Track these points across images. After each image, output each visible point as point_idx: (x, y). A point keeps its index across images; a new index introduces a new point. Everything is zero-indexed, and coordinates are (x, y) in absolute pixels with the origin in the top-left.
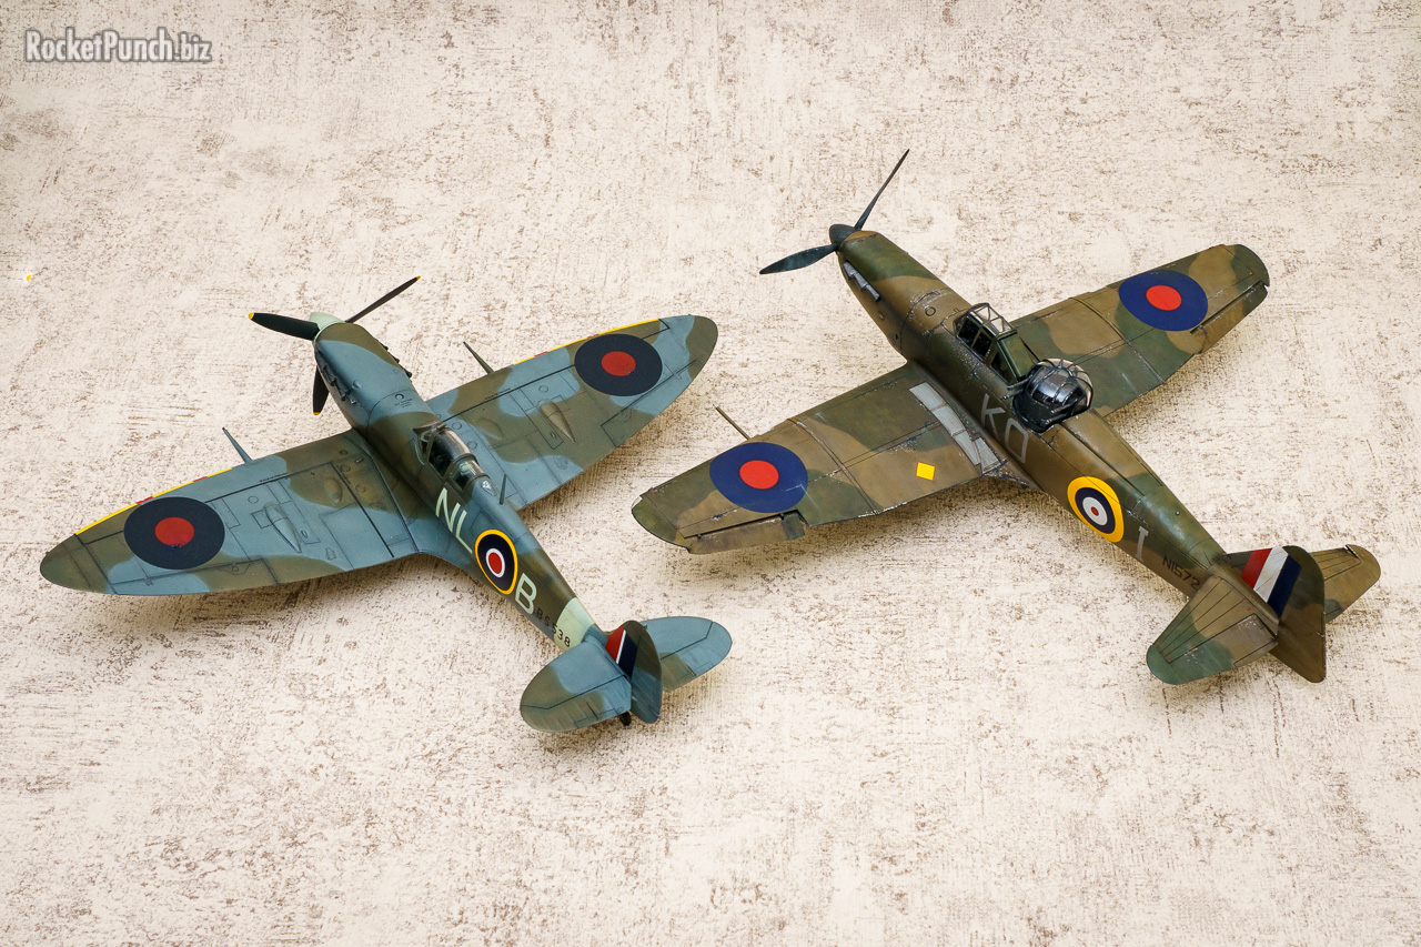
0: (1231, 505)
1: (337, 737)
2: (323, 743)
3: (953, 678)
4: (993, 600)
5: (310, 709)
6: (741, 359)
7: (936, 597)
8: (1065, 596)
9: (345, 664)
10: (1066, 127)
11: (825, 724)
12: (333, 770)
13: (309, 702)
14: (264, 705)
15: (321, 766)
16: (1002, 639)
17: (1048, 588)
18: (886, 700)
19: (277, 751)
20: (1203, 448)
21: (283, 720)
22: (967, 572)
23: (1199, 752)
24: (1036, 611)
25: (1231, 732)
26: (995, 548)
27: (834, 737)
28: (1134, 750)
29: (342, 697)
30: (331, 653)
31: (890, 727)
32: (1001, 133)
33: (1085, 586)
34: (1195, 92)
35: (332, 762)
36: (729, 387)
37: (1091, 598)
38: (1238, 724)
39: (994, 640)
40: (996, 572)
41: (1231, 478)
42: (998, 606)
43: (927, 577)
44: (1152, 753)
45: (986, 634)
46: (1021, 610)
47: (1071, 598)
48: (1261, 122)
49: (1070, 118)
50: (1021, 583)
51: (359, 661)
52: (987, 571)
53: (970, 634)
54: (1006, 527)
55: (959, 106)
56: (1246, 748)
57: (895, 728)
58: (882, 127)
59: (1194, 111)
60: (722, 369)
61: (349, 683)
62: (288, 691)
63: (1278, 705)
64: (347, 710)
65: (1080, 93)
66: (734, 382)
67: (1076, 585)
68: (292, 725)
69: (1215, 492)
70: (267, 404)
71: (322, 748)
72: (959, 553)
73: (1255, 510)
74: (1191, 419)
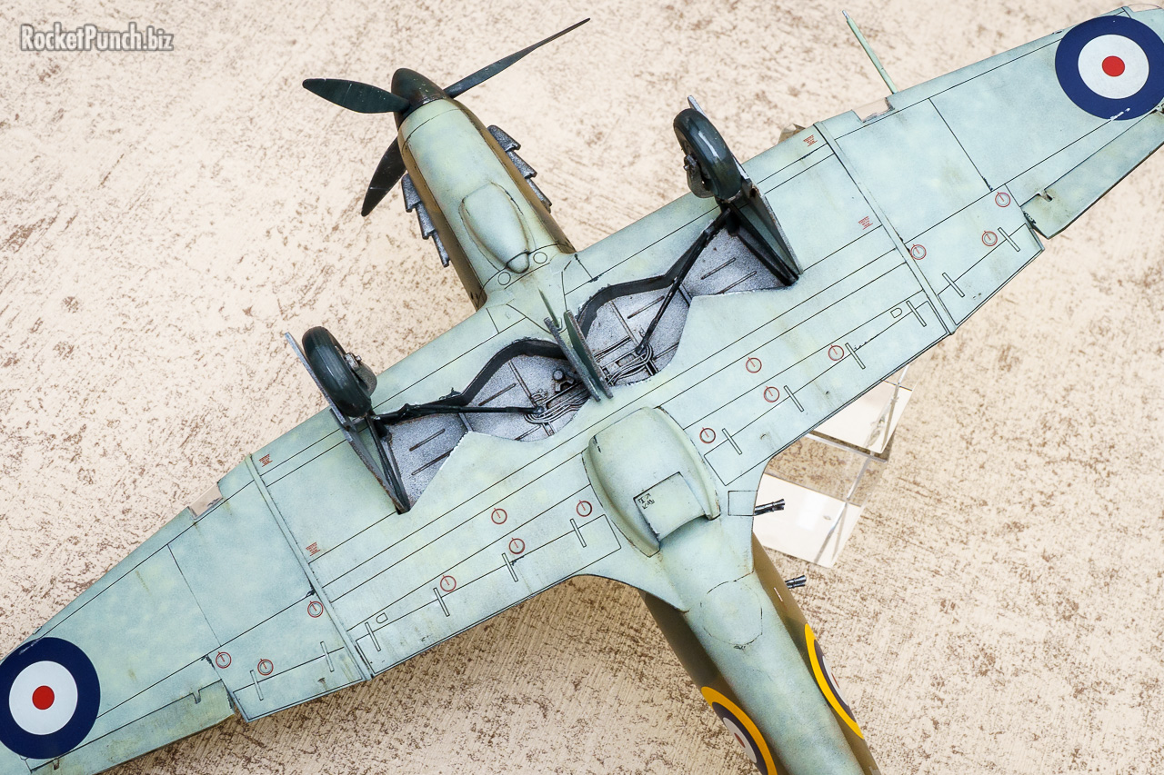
4: (960, 629)
6: (795, 80)
7: (888, 592)
8: (1060, 660)
16: (947, 698)
17: (1040, 637)
22: (947, 564)
24: (1012, 669)
26: (1000, 540)
33: (1092, 654)
36: (760, 121)
37: (1092, 678)
39: (935, 697)
40: (983, 581)
42: (964, 641)
43: (888, 554)
45: (928, 681)
46: (992, 660)
47: (1066, 667)
50: (1009, 614)
52: (974, 573)
53: (907, 672)
54: (1028, 508)
66: (770, 113)
67: (1081, 647)
72: (948, 528)
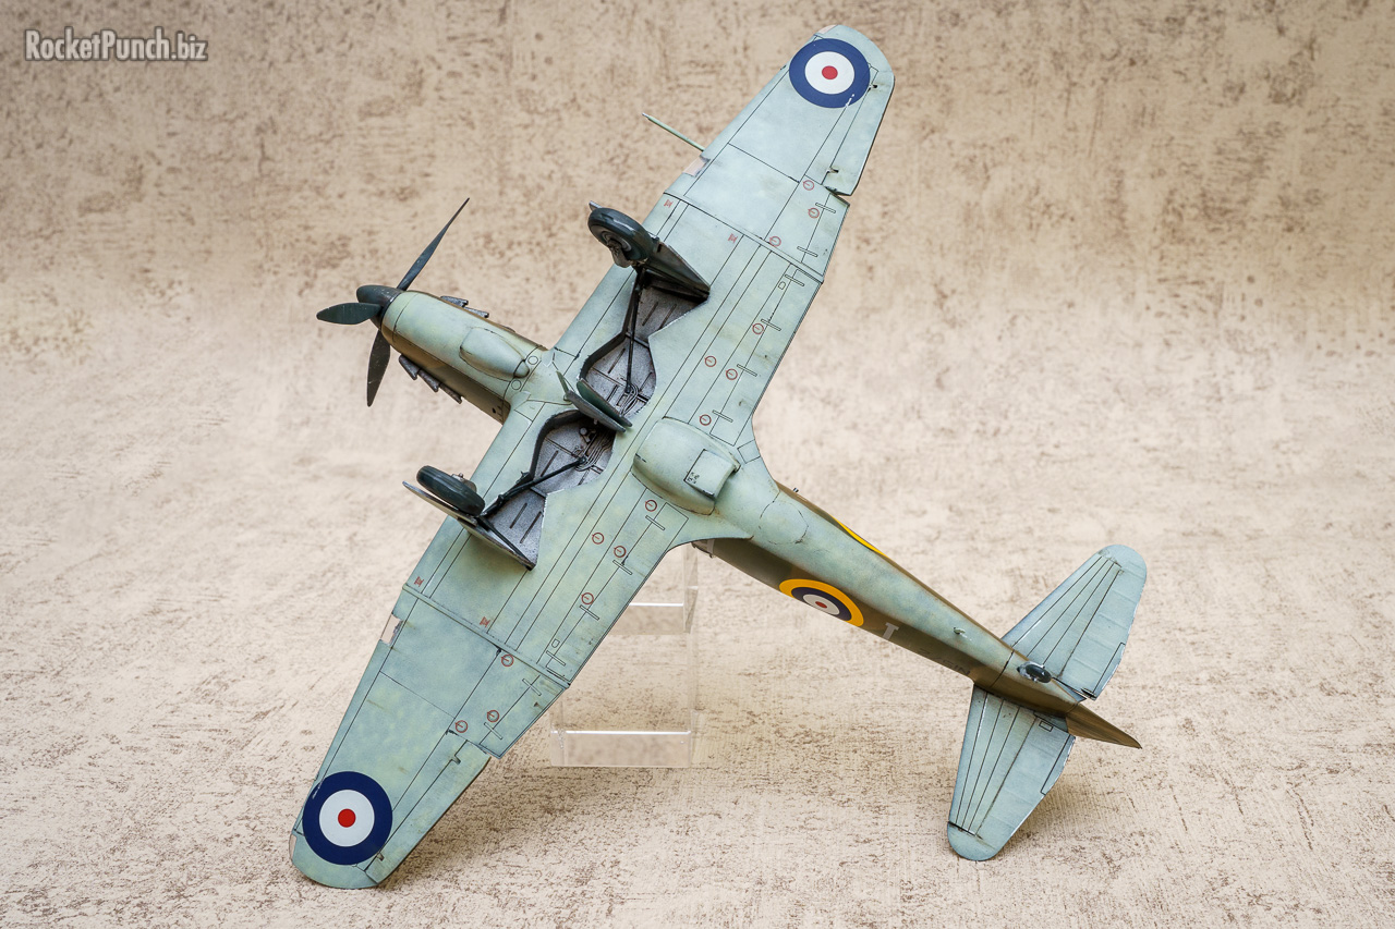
0: (1224, 674)
1: (265, 814)
2: (247, 818)
3: (945, 785)
5: (244, 792)
9: (296, 762)
10: (1042, 463)
11: (803, 817)
12: (250, 839)
13: (245, 787)
14: (198, 787)
15: (238, 836)
18: (872, 800)
19: (194, 823)
20: (1190, 639)
21: (213, 800)
23: (1220, 844)
25: (1254, 829)
27: (812, 827)
28: (1148, 843)
29: (283, 784)
30: (285, 753)
31: (875, 821)
32: (987, 467)
34: (1152, 442)
35: (252, 832)
38: (1260, 823)
41: (1221, 657)
44: (1168, 845)
48: (1210, 462)
49: (1044, 458)
51: (312, 760)
55: (949, 449)
56: (1273, 842)
57: (880, 821)
58: (883, 461)
59: (1151, 455)
60: (727, 587)
61: (293, 775)
62: (228, 778)
63: (1302, 809)
64: (285, 795)
65: (1054, 440)
68: (219, 804)
69: (1206, 665)
70: (292, 596)
71: (246, 822)
73: (1249, 677)
74: (1175, 621)
